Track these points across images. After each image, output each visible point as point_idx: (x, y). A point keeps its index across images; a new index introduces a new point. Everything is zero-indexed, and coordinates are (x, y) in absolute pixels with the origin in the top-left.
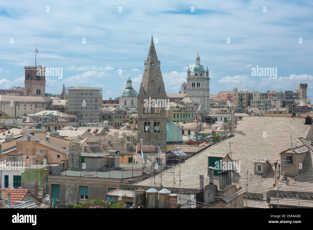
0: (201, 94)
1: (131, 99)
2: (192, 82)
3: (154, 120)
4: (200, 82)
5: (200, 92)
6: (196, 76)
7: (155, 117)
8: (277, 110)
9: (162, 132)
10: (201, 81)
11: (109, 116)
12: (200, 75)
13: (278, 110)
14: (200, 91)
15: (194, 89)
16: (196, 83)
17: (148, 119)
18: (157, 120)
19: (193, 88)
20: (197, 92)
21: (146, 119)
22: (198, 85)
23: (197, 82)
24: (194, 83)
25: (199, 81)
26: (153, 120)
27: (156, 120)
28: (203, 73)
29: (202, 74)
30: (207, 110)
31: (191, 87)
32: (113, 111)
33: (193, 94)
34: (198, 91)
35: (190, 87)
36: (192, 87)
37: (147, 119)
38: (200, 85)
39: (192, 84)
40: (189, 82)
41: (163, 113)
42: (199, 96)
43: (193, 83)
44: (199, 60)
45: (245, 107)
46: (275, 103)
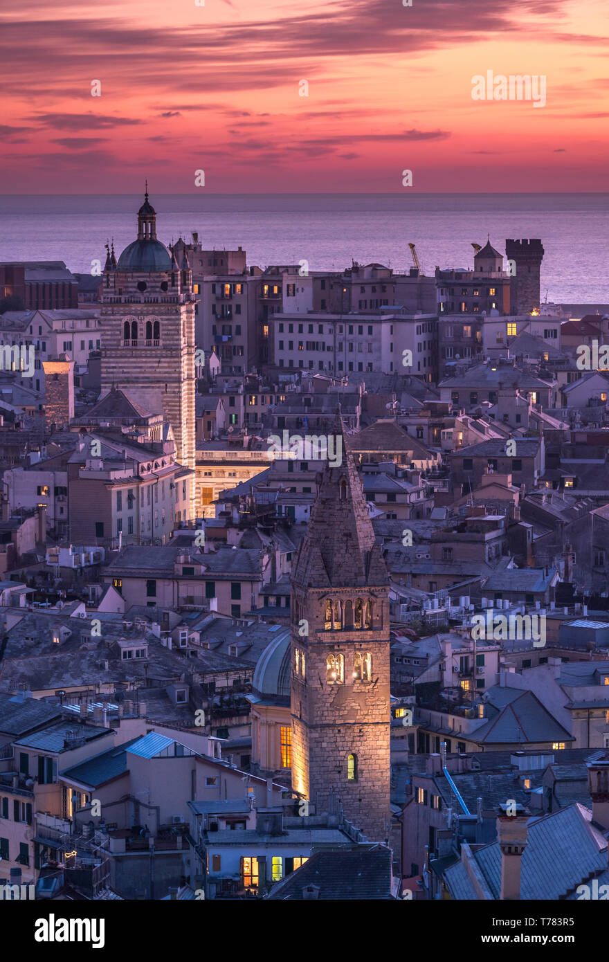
0: (167, 373)
2: (127, 318)
4: (158, 318)
5: (159, 362)
6: (140, 294)
7: (356, 641)
10: (165, 314)
12: (158, 289)
14: (163, 360)
15: (133, 350)
16: (144, 323)
17: (339, 646)
19: (130, 347)
20: (149, 365)
22: (153, 331)
23: (147, 319)
24: (135, 324)
25: (158, 315)
28: (171, 280)
31: (120, 340)
34: (150, 357)
35: (115, 343)
36: (122, 342)
37: (336, 648)
38: (161, 332)
39: (123, 327)
40: (112, 317)
42: (156, 380)
43: (127, 324)
44: (151, 220)
45: (242, 348)
46: (392, 333)
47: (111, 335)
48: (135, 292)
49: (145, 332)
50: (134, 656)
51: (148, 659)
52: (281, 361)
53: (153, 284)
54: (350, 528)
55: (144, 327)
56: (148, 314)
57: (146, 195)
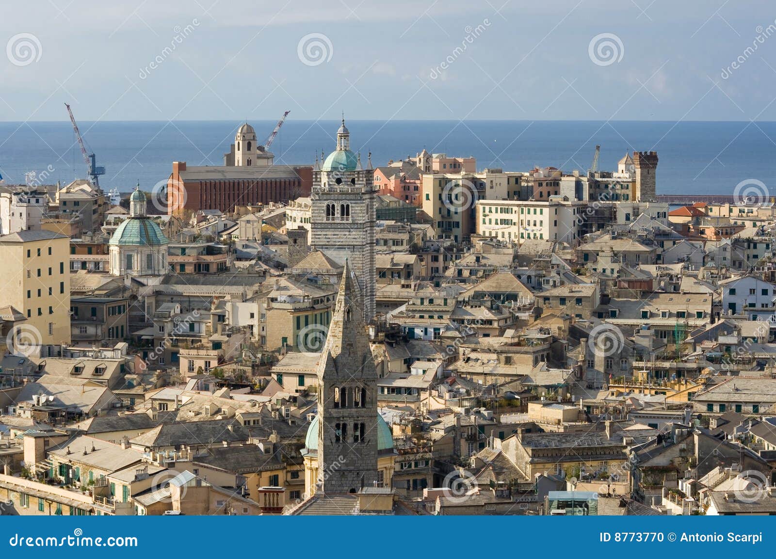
0: (354, 238)
1: (147, 250)
2: (328, 202)
3: (354, 420)
4: (349, 202)
6: (336, 186)
7: (355, 415)
8: (570, 292)
9: (369, 442)
10: (354, 200)
11: (92, 308)
12: (349, 183)
13: (571, 294)
14: (351, 230)
15: (332, 224)
16: (340, 206)
17: (343, 418)
18: (359, 420)
19: (330, 222)
20: (342, 233)
21: (338, 418)
22: (345, 211)
23: (341, 203)
24: (333, 206)
25: (348, 200)
26: (352, 420)
27: (357, 420)
28: (358, 177)
29: (356, 179)
30: (370, 283)
32: (97, 290)
33: (329, 238)
34: (344, 228)
35: (321, 218)
36: (325, 219)
37: (341, 419)
38: (350, 211)
39: (325, 208)
40: (318, 202)
41: (371, 407)
42: (347, 244)
43: (328, 205)
44: (347, 138)
45: (458, 223)
46: (556, 214)
47: (318, 213)
48: (335, 185)
49: (339, 211)
50: (252, 424)
51: (262, 426)
52: (484, 232)
53: (346, 180)
54: (351, 340)
55: (339, 208)
56: (342, 200)
57: (343, 121)
